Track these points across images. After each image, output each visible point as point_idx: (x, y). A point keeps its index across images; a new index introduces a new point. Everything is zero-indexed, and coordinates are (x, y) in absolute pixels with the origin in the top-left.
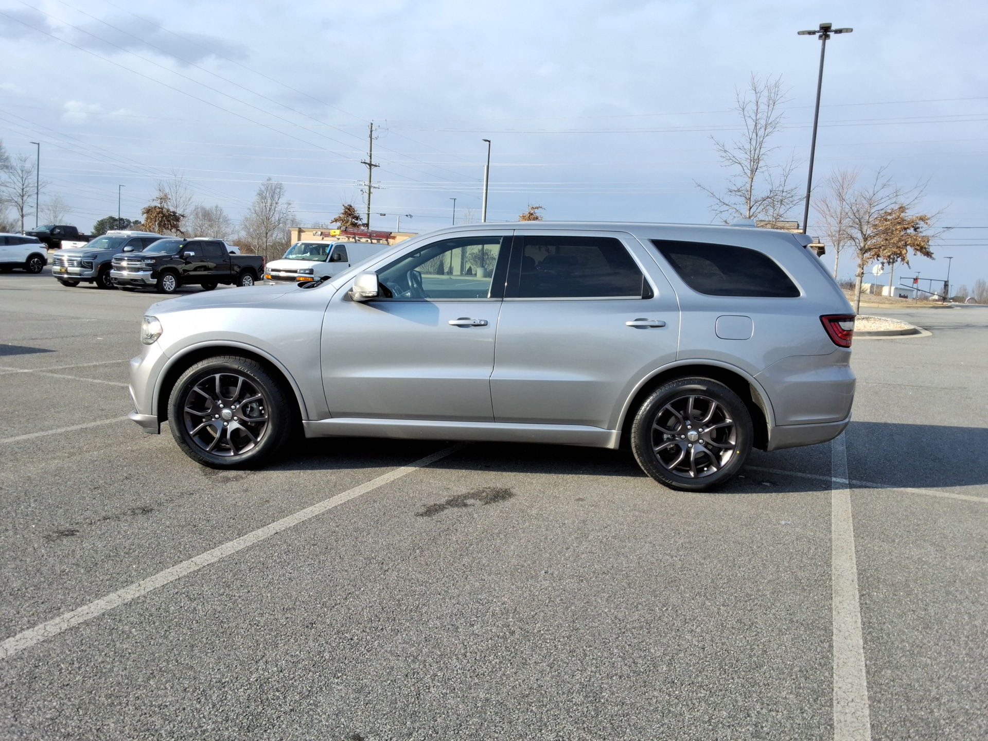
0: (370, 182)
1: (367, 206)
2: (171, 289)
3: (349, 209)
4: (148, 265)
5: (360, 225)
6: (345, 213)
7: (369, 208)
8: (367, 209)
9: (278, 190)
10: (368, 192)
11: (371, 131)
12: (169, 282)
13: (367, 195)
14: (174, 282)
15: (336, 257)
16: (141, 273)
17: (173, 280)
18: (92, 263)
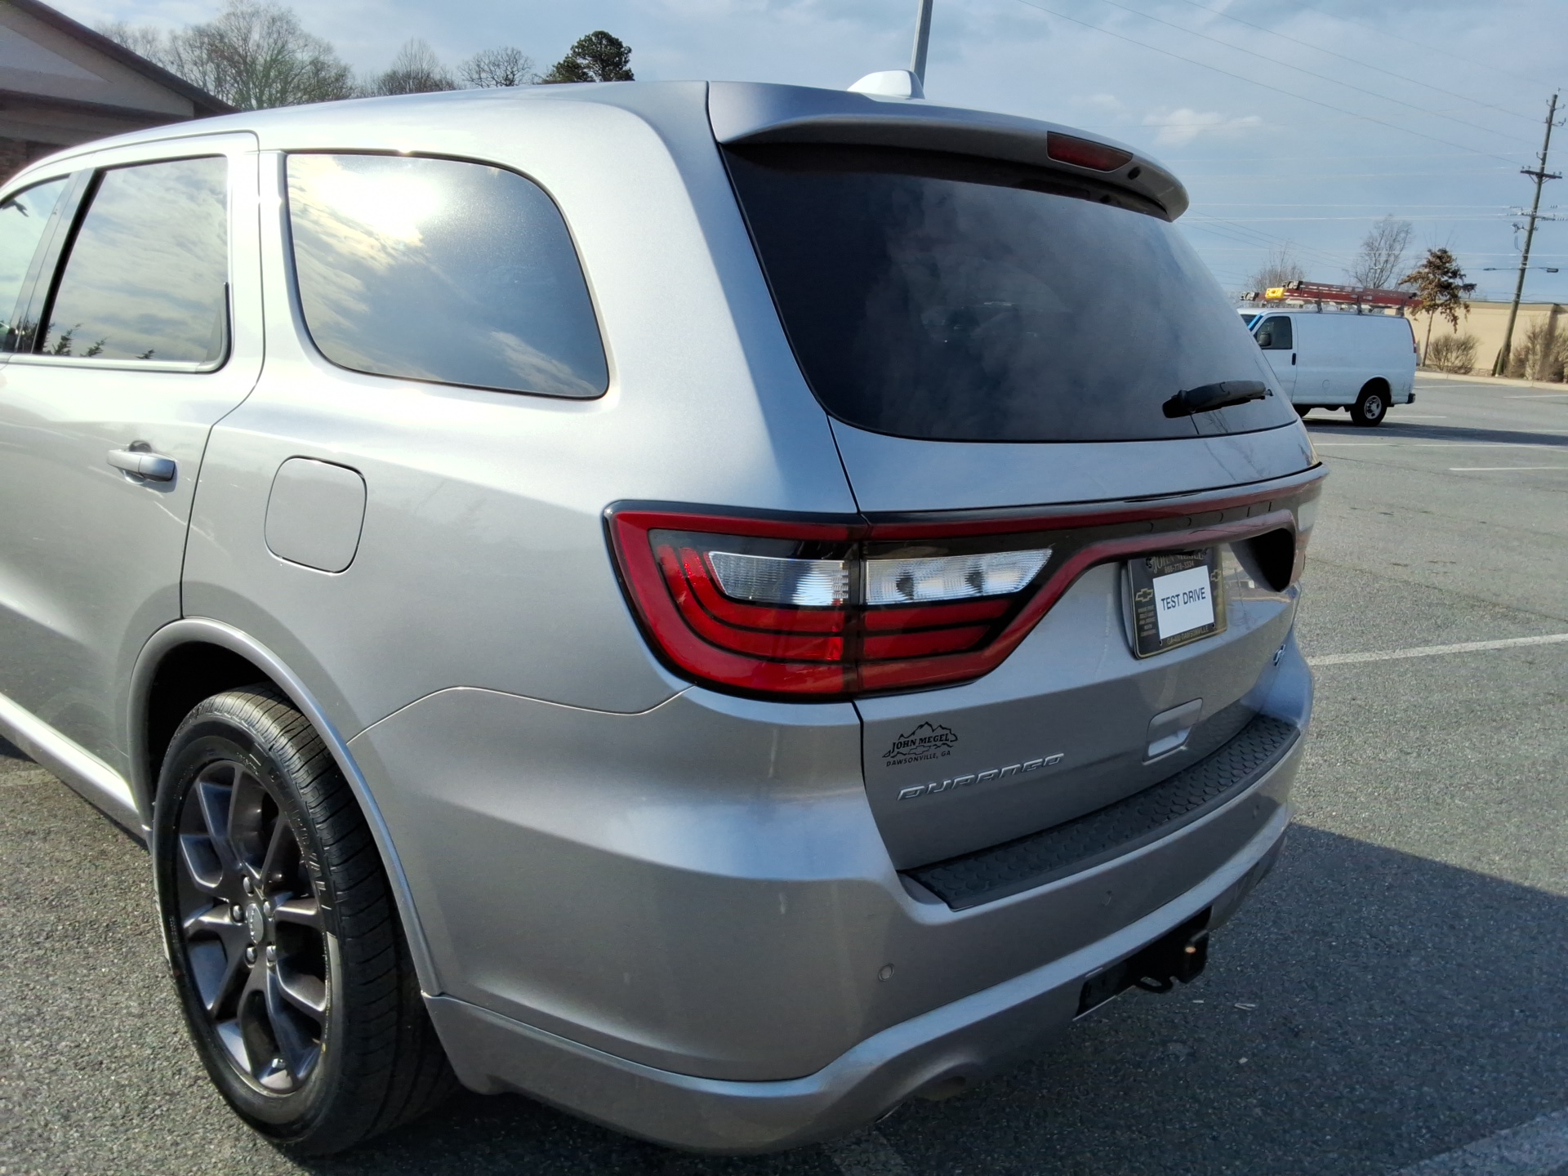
0: (1536, 208)
1: (1521, 254)
3: (1440, 258)
5: (1457, 287)
6: (1430, 264)
7: (1526, 258)
8: (1521, 259)
9: (1403, 235)
10: (1528, 227)
11: (1552, 112)
13: (1526, 234)
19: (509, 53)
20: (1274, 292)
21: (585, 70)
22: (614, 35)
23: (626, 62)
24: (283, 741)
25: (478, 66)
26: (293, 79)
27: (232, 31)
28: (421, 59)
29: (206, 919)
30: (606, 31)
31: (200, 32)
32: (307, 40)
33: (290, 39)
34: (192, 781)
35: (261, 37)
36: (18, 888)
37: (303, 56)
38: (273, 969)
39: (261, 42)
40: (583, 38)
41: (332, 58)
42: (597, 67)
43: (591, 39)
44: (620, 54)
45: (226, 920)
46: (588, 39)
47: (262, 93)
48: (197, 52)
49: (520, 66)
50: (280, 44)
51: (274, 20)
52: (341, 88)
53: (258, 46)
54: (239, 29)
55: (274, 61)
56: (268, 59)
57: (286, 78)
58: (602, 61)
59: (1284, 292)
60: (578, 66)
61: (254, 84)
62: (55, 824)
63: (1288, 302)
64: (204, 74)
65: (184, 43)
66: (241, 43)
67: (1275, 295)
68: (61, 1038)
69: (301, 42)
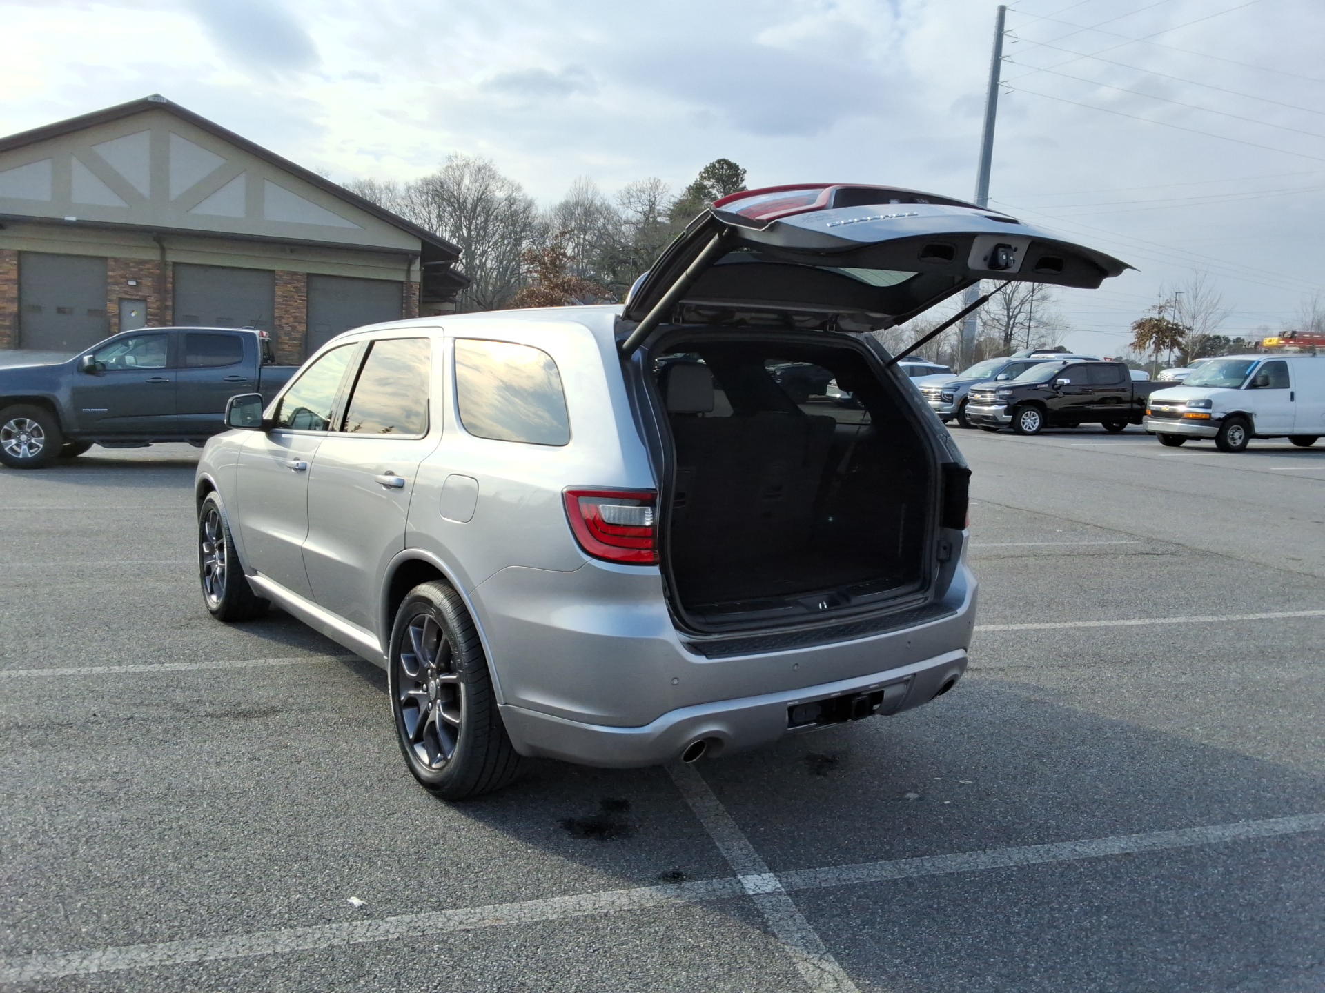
2: (1033, 429)
4: (1001, 397)
12: (1031, 420)
14: (1038, 420)
15: (1259, 381)
16: (993, 408)
17: (1037, 416)
18: (952, 396)
19: (652, 181)
20: (1270, 341)
21: (710, 190)
22: (733, 161)
23: (742, 181)
24: (445, 600)
25: (629, 193)
26: (493, 212)
27: (450, 179)
28: (587, 191)
29: (411, 692)
30: (726, 158)
31: (427, 182)
32: (503, 182)
33: (491, 182)
34: (407, 626)
35: (470, 182)
36: (319, 705)
37: (500, 194)
38: (439, 710)
39: (470, 186)
40: (708, 166)
41: (521, 194)
42: (719, 187)
43: (714, 166)
44: (737, 175)
45: (421, 692)
46: (713, 166)
47: (470, 224)
48: (424, 197)
49: (660, 190)
50: (483, 187)
51: (479, 170)
52: (528, 218)
53: (468, 189)
54: (454, 178)
55: (479, 199)
56: (475, 198)
57: (488, 211)
58: (723, 181)
59: (1279, 340)
60: (705, 187)
61: (465, 217)
62: (337, 680)
63: (1287, 348)
64: (429, 213)
65: (415, 191)
66: (456, 187)
67: (1271, 343)
68: (343, 759)
69: (499, 184)
